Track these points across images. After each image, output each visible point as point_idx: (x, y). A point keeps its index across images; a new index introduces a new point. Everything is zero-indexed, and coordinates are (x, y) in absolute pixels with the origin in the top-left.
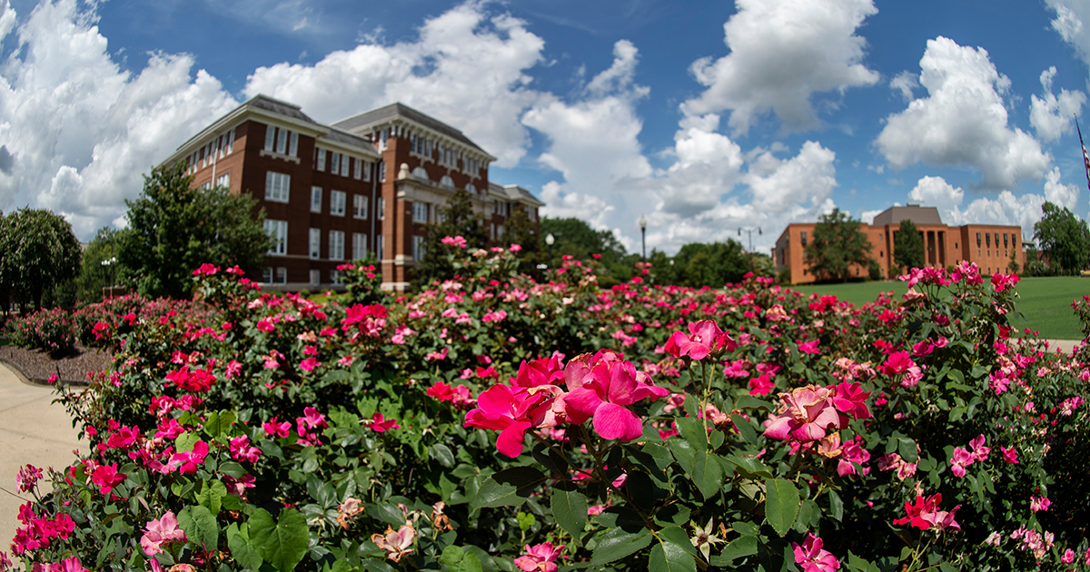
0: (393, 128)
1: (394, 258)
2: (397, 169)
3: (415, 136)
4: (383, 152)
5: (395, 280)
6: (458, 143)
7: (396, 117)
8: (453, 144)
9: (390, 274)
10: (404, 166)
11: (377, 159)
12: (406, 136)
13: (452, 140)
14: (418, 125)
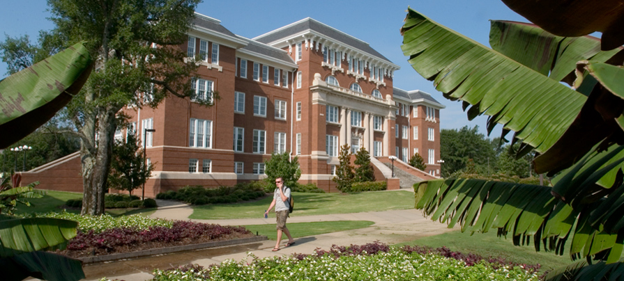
0: (306, 41)
1: (310, 153)
2: (311, 78)
3: (325, 49)
4: (298, 63)
5: (310, 172)
6: (365, 54)
7: (308, 31)
8: (360, 55)
9: (306, 166)
10: (317, 75)
11: (294, 69)
12: (317, 48)
13: (359, 51)
14: (328, 38)
